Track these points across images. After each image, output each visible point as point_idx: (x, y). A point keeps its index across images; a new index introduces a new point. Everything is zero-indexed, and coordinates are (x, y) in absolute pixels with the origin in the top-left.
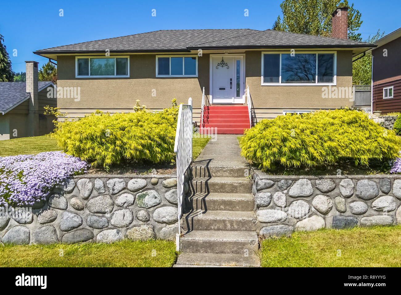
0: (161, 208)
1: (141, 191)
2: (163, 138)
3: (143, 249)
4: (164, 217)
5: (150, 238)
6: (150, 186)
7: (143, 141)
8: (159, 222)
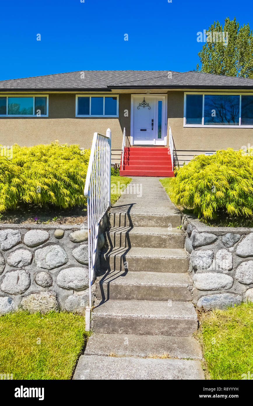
0: (67, 270)
1: (41, 246)
2: (73, 177)
3: (41, 327)
4: (71, 281)
5: (52, 309)
6: (53, 240)
7: (46, 180)
8: (64, 288)
